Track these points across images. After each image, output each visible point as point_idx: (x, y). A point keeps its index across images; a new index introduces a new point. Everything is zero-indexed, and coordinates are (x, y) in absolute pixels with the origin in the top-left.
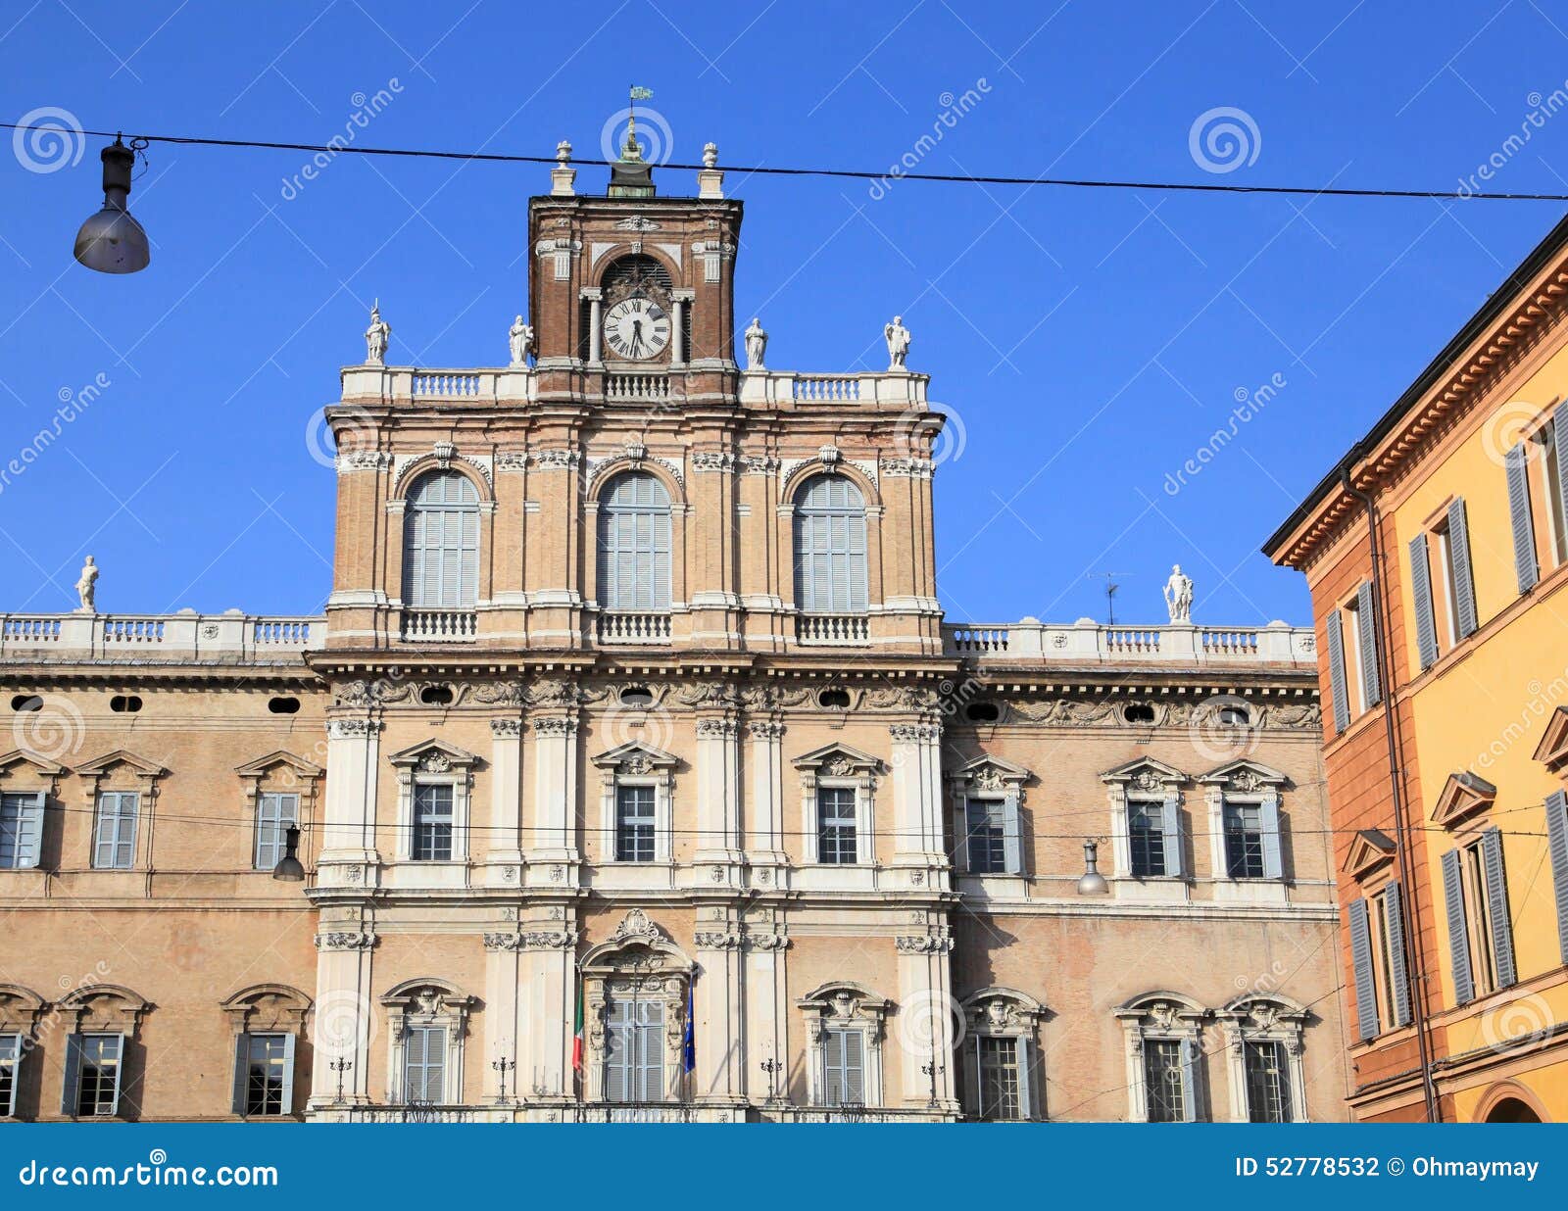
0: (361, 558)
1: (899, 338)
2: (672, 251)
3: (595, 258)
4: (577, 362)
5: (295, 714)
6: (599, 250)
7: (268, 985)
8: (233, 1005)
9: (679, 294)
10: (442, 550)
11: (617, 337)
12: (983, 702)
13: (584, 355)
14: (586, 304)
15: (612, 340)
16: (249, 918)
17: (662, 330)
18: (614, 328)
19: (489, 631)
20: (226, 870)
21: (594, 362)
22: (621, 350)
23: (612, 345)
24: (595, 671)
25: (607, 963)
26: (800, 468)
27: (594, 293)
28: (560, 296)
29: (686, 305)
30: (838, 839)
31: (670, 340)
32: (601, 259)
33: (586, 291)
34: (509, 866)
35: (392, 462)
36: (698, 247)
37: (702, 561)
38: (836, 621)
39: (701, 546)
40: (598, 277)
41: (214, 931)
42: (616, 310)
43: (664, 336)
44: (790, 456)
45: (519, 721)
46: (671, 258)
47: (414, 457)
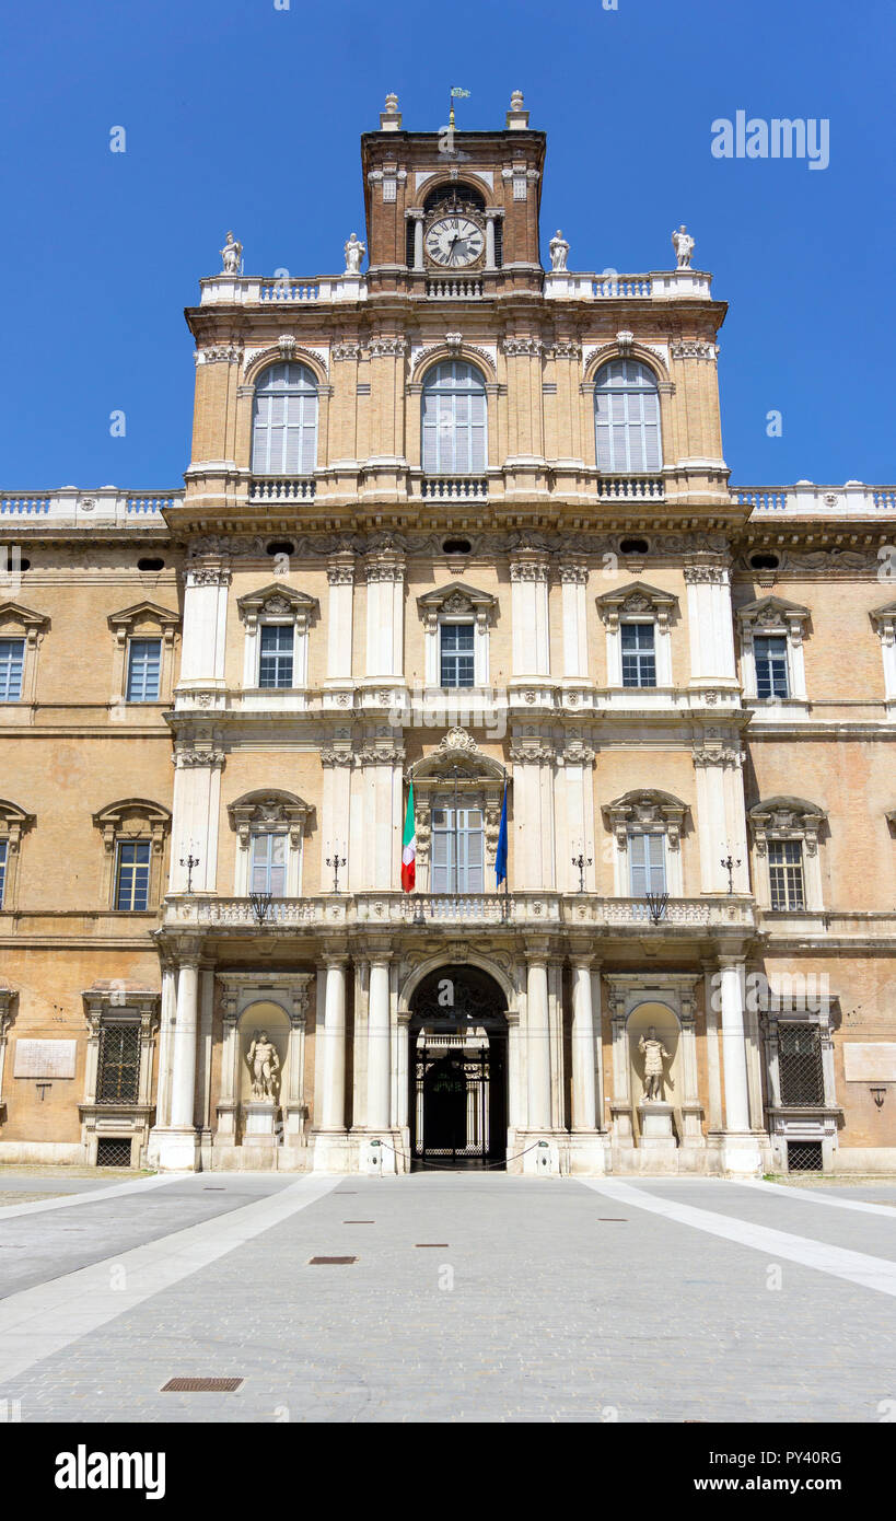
0: (214, 434)
1: (685, 244)
2: (487, 177)
3: (418, 183)
4: (403, 268)
5: (159, 572)
6: (421, 177)
7: (135, 800)
8: (104, 817)
9: (491, 212)
10: (285, 429)
11: (438, 249)
12: (766, 552)
13: (410, 264)
14: (411, 223)
15: (434, 252)
16: (118, 742)
17: (478, 242)
18: (436, 242)
19: (326, 493)
20: (99, 702)
21: (418, 267)
22: (441, 260)
23: (433, 257)
24: (419, 525)
25: (432, 774)
26: (600, 352)
27: (418, 213)
28: (389, 215)
29: (498, 222)
30: (639, 667)
31: (484, 250)
32: (424, 185)
33: (409, 212)
34: (343, 692)
35: (241, 356)
36: (507, 173)
37: (513, 431)
38: (634, 482)
39: (513, 417)
40: (421, 199)
41: (89, 754)
42: (437, 229)
43: (478, 248)
44: (590, 343)
45: (352, 568)
46: (484, 183)
47: (260, 350)
